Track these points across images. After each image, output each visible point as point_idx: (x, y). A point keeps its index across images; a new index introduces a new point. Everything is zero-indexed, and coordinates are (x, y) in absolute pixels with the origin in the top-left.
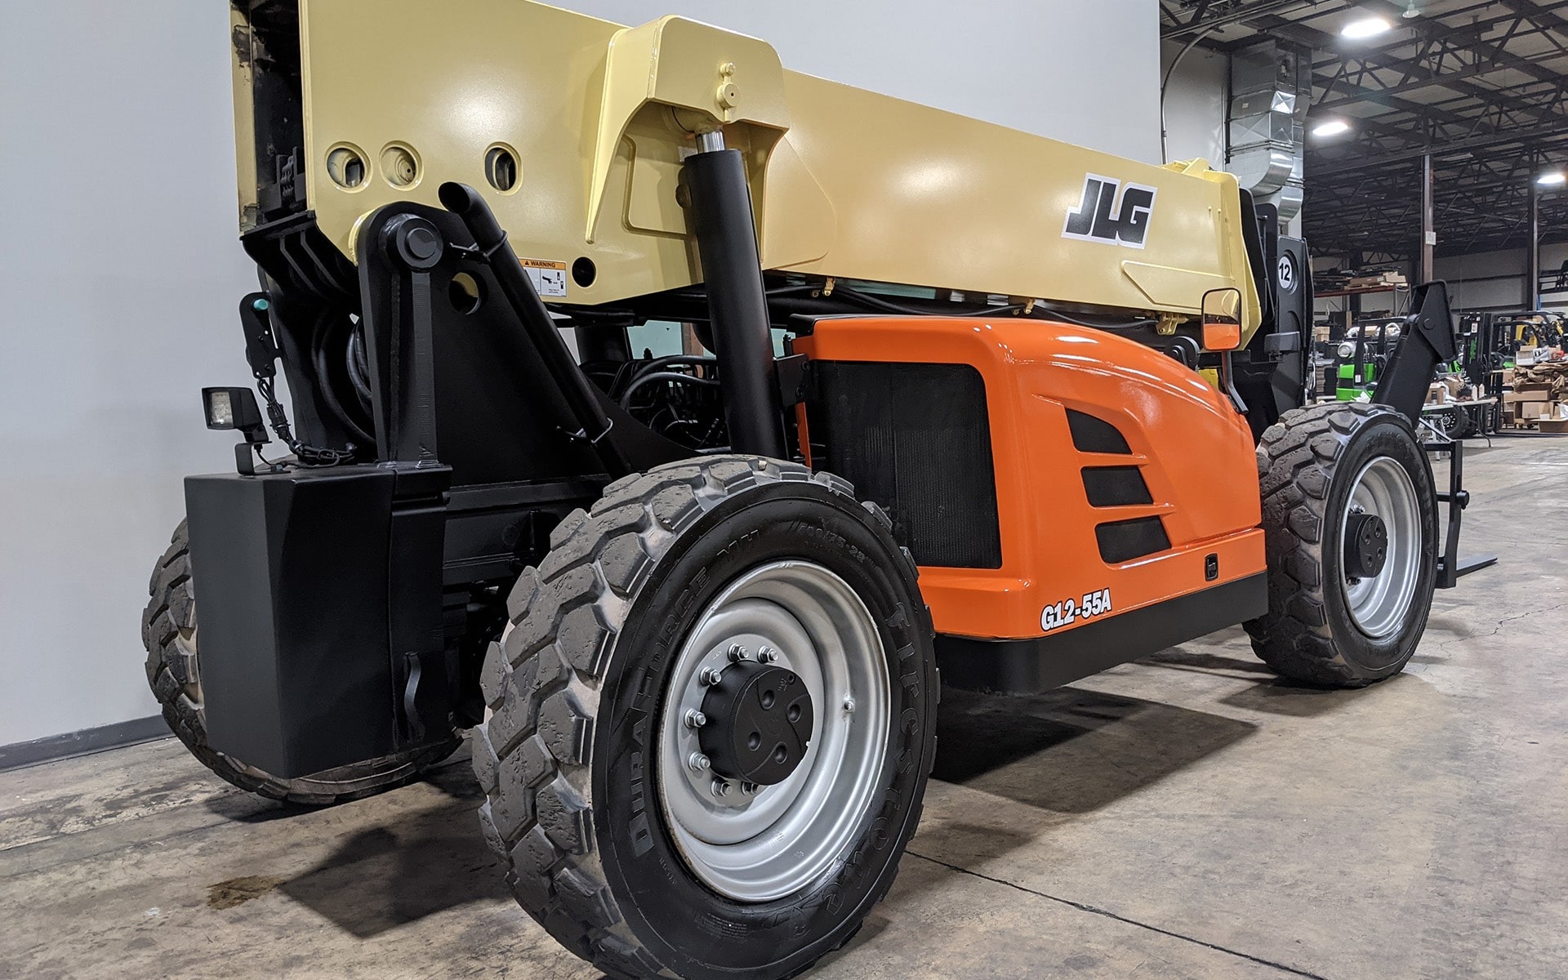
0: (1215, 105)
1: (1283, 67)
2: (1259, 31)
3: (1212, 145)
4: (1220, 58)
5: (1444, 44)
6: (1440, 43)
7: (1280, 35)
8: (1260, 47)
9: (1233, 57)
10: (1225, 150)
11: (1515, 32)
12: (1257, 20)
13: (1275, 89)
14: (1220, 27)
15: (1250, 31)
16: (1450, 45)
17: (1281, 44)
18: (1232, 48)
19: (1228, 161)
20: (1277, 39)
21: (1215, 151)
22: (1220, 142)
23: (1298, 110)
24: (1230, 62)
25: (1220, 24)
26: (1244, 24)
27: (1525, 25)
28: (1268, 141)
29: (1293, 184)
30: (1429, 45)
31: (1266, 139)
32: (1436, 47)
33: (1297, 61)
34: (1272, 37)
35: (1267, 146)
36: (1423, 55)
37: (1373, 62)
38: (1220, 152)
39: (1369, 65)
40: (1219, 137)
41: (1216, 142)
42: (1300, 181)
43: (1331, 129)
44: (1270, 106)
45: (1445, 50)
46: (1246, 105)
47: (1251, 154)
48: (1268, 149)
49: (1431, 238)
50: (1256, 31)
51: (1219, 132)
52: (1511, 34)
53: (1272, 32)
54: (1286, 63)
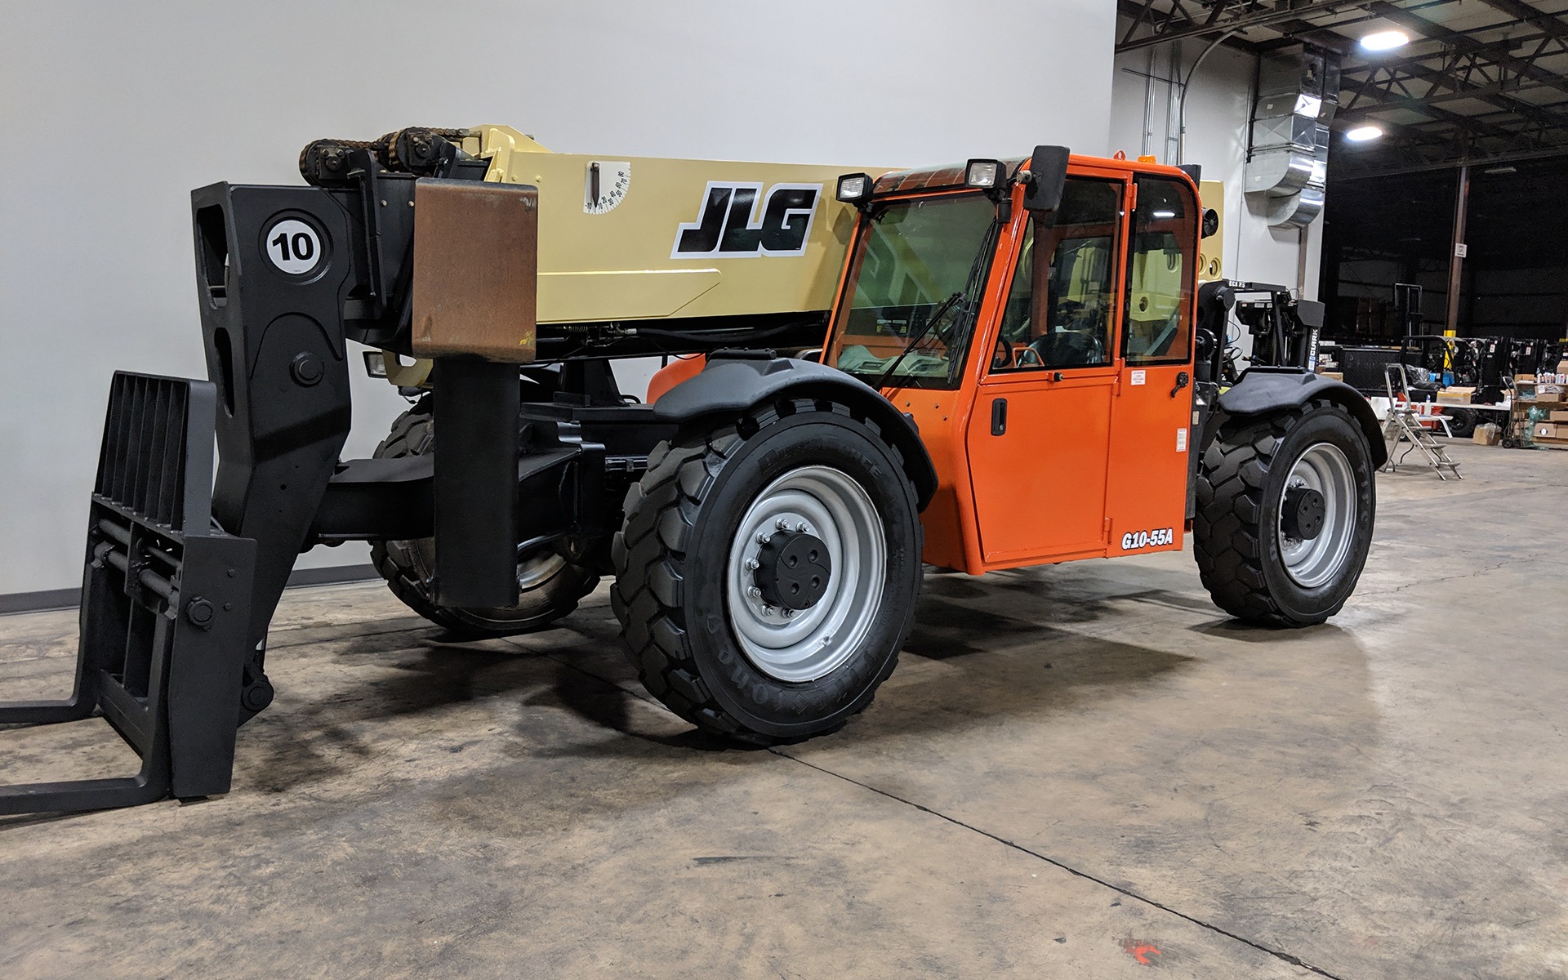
0: (1241, 104)
1: (1310, 72)
2: (1285, 34)
3: (1234, 144)
4: (1246, 59)
5: (1472, 61)
6: (1468, 58)
7: (1307, 40)
8: (1288, 50)
9: (1262, 57)
10: (1247, 149)
11: (1543, 52)
12: (1283, 24)
13: (1299, 92)
14: (1244, 29)
15: (1278, 34)
16: (1479, 61)
17: (1308, 48)
18: (1260, 49)
19: (1249, 160)
20: (1306, 44)
21: (1237, 150)
22: (1243, 141)
23: (1324, 114)
24: (1259, 61)
25: (1245, 26)
26: (1272, 27)
27: (1553, 45)
28: (1289, 144)
29: (1314, 188)
30: (1457, 60)
31: (1286, 141)
32: (1464, 62)
33: (1325, 64)
34: (1300, 42)
35: (1288, 148)
36: (1450, 68)
37: (1404, 72)
38: (1242, 152)
39: (1399, 75)
40: (1242, 137)
41: (1238, 141)
42: (1322, 185)
43: (1365, 134)
44: (1293, 108)
45: (1473, 65)
46: (1270, 107)
47: (1272, 155)
48: (1288, 151)
49: (1461, 250)
50: (1282, 34)
51: (1242, 131)
52: (1538, 54)
53: (1297, 36)
54: (1313, 67)
